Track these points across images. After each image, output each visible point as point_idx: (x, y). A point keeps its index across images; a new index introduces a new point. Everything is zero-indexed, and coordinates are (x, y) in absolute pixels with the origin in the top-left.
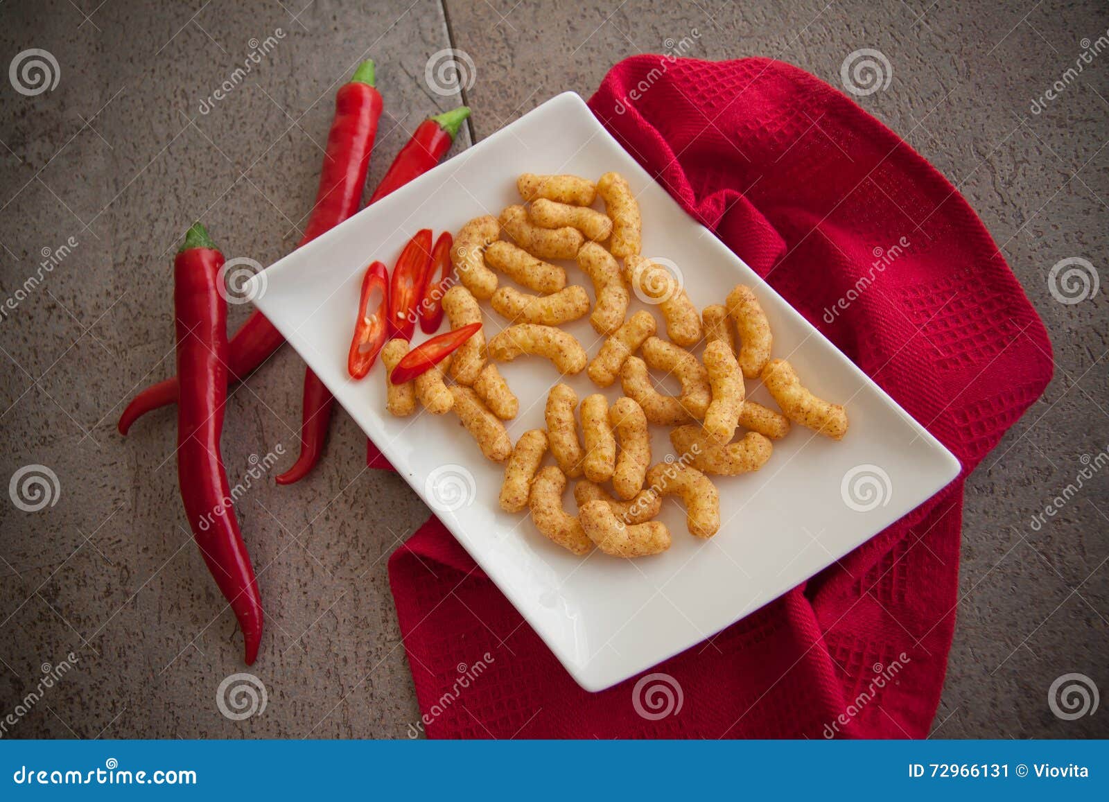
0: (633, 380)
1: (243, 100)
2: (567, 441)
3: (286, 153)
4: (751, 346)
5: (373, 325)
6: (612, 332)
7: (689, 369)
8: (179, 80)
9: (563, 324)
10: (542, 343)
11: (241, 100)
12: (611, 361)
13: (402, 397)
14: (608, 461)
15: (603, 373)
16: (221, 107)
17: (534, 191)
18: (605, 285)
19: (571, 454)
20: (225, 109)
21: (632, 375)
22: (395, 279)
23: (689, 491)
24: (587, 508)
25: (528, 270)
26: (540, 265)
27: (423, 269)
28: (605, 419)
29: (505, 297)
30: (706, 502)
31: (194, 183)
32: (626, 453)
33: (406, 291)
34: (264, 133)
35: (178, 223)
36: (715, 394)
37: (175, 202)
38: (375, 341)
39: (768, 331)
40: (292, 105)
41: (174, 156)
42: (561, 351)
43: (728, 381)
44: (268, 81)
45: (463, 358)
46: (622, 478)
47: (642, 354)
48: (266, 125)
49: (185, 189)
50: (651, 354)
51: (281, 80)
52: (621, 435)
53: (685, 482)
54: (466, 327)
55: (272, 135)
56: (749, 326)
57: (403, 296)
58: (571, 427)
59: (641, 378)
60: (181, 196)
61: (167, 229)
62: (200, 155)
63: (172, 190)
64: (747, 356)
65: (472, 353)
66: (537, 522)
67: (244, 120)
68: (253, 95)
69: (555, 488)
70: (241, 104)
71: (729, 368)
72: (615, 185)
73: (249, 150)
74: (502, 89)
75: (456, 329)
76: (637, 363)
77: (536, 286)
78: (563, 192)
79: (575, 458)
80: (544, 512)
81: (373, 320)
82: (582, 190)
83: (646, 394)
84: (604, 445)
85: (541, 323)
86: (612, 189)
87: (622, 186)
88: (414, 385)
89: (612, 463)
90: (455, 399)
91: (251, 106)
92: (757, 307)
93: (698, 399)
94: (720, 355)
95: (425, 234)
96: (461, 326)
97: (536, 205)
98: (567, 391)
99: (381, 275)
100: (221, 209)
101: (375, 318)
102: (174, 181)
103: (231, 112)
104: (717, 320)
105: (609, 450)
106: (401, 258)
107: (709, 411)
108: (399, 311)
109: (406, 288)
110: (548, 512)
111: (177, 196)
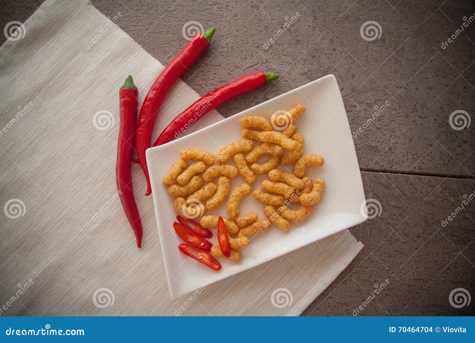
0: (260, 169)
2: (275, 199)
4: (263, 125)
5: (202, 256)
6: (239, 170)
7: (264, 149)
10: (238, 198)
12: (249, 174)
13: (235, 255)
14: (290, 188)
15: (253, 178)
17: (172, 179)
19: (281, 199)
21: (258, 169)
22: (189, 242)
24: (304, 201)
25: (204, 194)
26: (204, 189)
27: (188, 230)
28: (274, 183)
29: (211, 205)
30: (313, 158)
32: (288, 181)
33: (194, 239)
38: (208, 257)
39: (260, 117)
42: (242, 192)
43: (275, 136)
45: (229, 228)
46: (297, 185)
50: (253, 160)
52: (281, 180)
53: (304, 164)
54: (219, 222)
56: (256, 123)
57: (196, 241)
58: (271, 196)
59: (261, 166)
64: (266, 127)
65: (229, 224)
69: (288, 210)
71: (271, 134)
72: (187, 153)
75: (217, 226)
76: (254, 166)
78: (179, 170)
79: (282, 199)
80: (296, 217)
81: (201, 255)
82: (182, 164)
83: (267, 166)
84: (283, 187)
86: (188, 155)
87: (188, 151)
88: (233, 250)
89: (291, 187)
90: (244, 236)
92: (251, 117)
94: (267, 135)
95: (175, 224)
96: (217, 224)
97: (179, 180)
98: (256, 192)
99: (185, 246)
101: (200, 254)
104: (248, 132)
105: (286, 187)
106: (181, 237)
108: (200, 245)
110: (297, 216)
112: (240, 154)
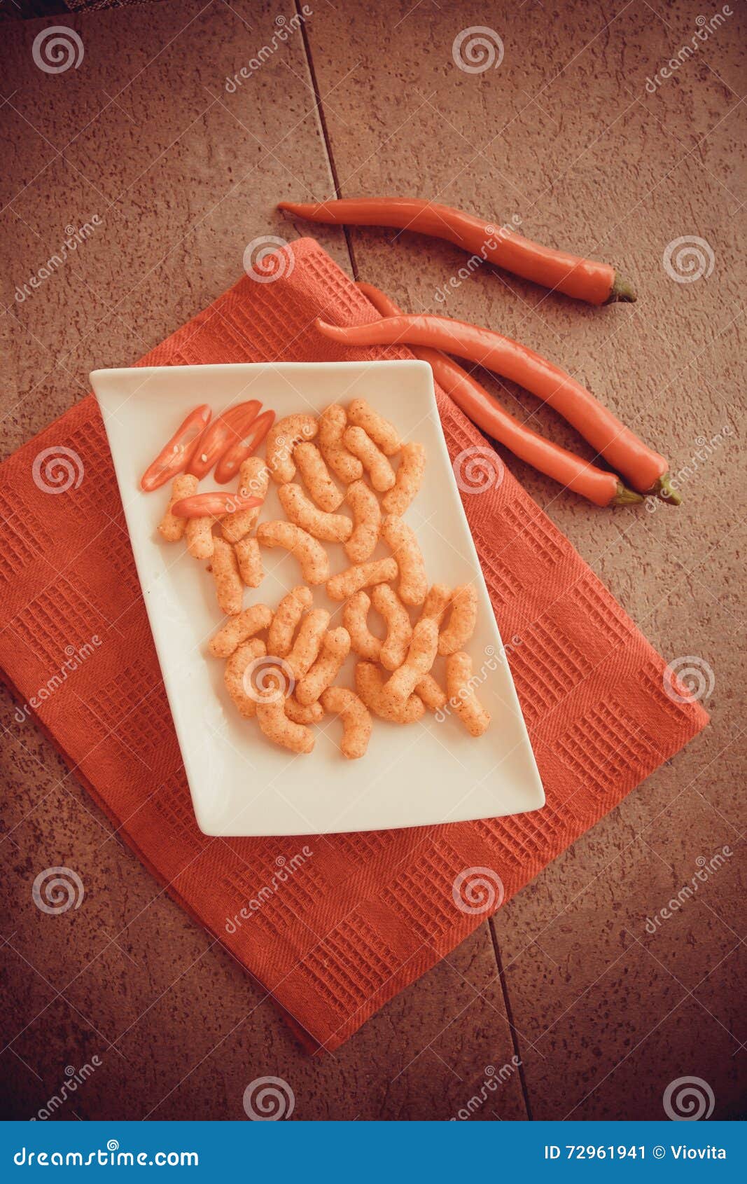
0: (355, 612)
1: (142, 239)
2: (285, 635)
3: (186, 298)
4: (453, 633)
7: (400, 628)
8: (76, 210)
9: (323, 540)
10: (302, 549)
11: (139, 238)
12: (349, 586)
13: (174, 528)
14: (303, 669)
15: (339, 593)
16: (119, 243)
17: (360, 417)
18: (363, 521)
19: (281, 646)
20: (123, 246)
21: (357, 608)
22: (213, 429)
23: (352, 721)
25: (318, 482)
26: (329, 483)
28: (321, 635)
29: (291, 493)
30: (362, 735)
31: (96, 317)
32: (320, 668)
34: (163, 275)
35: (81, 357)
36: (408, 661)
37: (76, 336)
38: (174, 467)
40: (191, 251)
41: (73, 288)
42: (312, 563)
43: (424, 656)
44: (165, 223)
46: (306, 687)
47: (372, 593)
48: (165, 267)
49: (86, 323)
50: (378, 598)
51: (179, 225)
52: (323, 653)
53: (351, 711)
54: (251, 497)
55: (171, 278)
56: (460, 620)
57: (213, 445)
58: (293, 625)
59: (362, 613)
60: (83, 330)
61: (70, 361)
62: (100, 290)
63: (73, 323)
64: (447, 639)
65: (244, 520)
66: (226, 678)
67: (142, 259)
68: (151, 235)
69: (254, 660)
70: (139, 243)
71: (430, 647)
72: (417, 456)
73: (149, 291)
74: (389, 263)
75: (241, 494)
76: (364, 600)
77: (315, 497)
78: (379, 433)
80: (236, 675)
81: (178, 456)
82: (392, 442)
83: (359, 627)
84: (307, 655)
85: (306, 530)
86: (413, 457)
87: (422, 459)
88: (187, 524)
89: (305, 672)
91: (149, 246)
92: (474, 610)
93: (393, 655)
94: (428, 635)
95: (256, 405)
96: (247, 494)
97: (355, 430)
98: (307, 594)
99: (205, 418)
100: (123, 348)
101: (183, 449)
102: (75, 314)
103: (129, 250)
104: (441, 599)
105: (308, 662)
106: (228, 413)
107: (398, 671)
108: (204, 453)
109: (218, 441)
110: (239, 676)
111: (79, 330)
112: (396, 572)
